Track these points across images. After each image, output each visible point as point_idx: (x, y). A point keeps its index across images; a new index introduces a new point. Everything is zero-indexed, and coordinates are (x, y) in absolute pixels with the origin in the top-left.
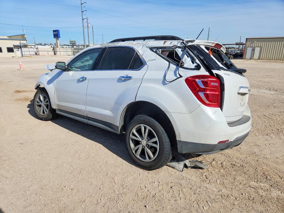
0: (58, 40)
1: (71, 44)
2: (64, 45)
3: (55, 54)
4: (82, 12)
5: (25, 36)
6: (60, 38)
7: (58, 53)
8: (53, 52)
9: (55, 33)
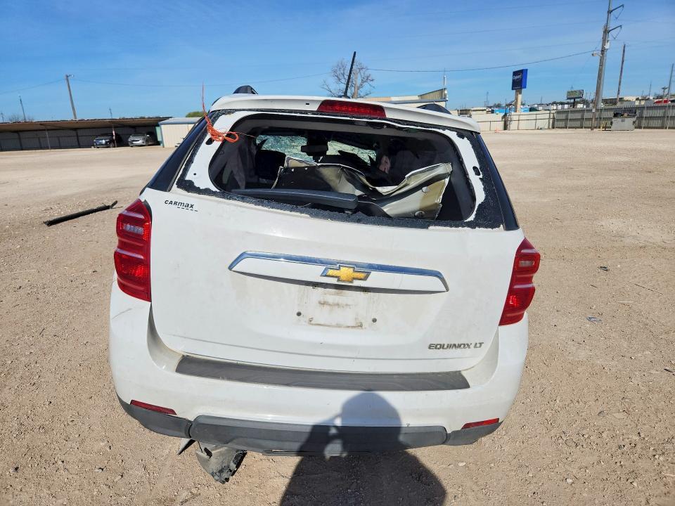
0: (520, 93)
1: (568, 99)
2: (554, 103)
3: (505, 128)
4: (610, 12)
5: (446, 92)
6: (525, 87)
7: (513, 125)
8: (503, 122)
9: (516, 77)
